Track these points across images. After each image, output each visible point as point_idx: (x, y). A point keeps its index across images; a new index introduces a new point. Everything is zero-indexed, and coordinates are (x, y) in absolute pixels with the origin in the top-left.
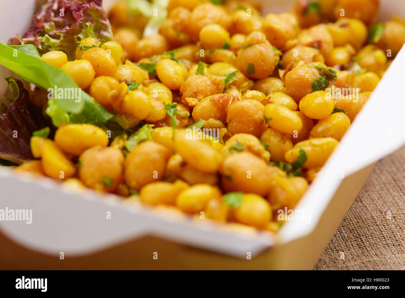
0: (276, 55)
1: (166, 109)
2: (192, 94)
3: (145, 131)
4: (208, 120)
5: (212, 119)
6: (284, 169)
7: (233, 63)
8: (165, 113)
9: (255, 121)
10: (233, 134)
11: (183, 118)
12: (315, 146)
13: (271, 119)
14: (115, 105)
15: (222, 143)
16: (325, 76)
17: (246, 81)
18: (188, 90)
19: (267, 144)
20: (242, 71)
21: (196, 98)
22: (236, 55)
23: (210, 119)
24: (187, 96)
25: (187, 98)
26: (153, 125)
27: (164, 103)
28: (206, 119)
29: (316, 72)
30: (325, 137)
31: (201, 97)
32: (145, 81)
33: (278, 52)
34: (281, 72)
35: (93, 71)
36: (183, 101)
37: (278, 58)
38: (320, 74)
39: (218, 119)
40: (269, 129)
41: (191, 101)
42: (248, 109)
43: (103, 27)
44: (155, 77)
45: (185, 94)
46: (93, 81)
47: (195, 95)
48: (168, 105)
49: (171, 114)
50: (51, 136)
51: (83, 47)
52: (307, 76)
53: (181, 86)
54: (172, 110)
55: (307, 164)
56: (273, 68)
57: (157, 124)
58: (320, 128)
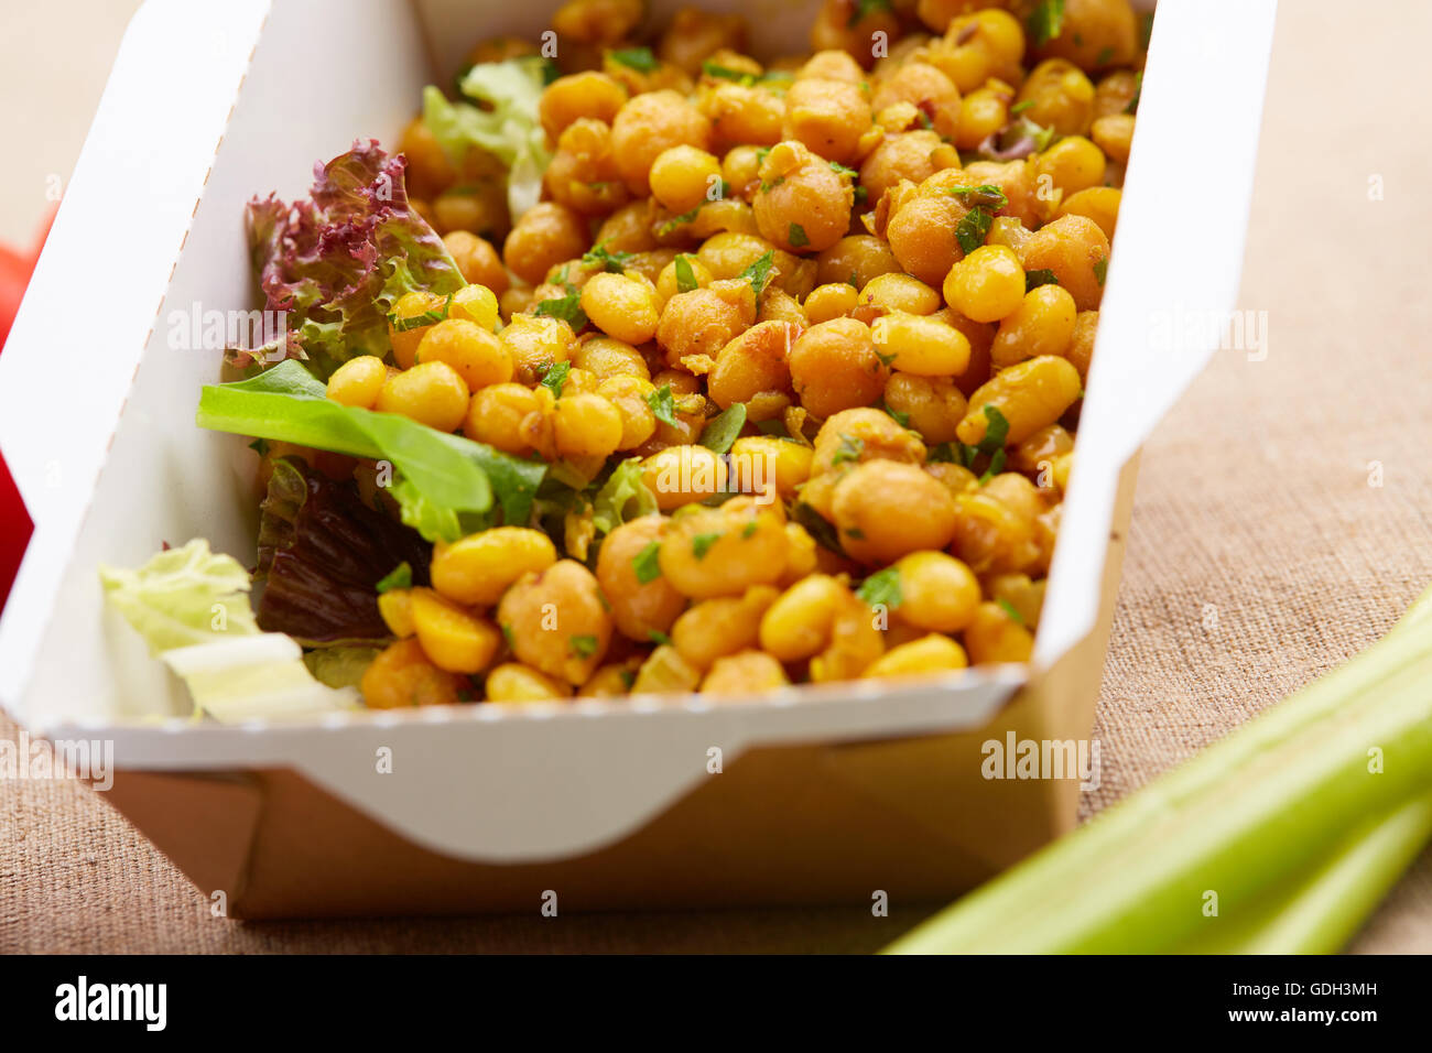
0: (843, 184)
1: (651, 408)
2: (691, 345)
3: (627, 479)
4: (753, 400)
5: (760, 393)
6: (964, 463)
7: (752, 228)
8: (653, 419)
9: (860, 370)
10: (824, 419)
11: (693, 415)
12: (1014, 388)
13: (895, 356)
14: (542, 445)
15: (804, 445)
16: (979, 208)
17: (797, 265)
18: (677, 337)
19: (904, 414)
20: (778, 245)
21: (703, 352)
22: (750, 205)
23: (756, 397)
24: (681, 354)
25: (683, 360)
26: (639, 458)
27: (643, 398)
28: (746, 399)
29: (954, 202)
30: (1029, 358)
31: (716, 347)
32: (571, 347)
33: (847, 173)
34: (869, 220)
35: (462, 382)
36: (673, 366)
37: (850, 188)
38: (967, 206)
39: (773, 388)
40: (895, 374)
41: (697, 363)
42: (837, 351)
43: (429, 253)
44: (586, 327)
45: (674, 349)
46: (470, 407)
47: (699, 347)
48: (653, 398)
49: (667, 417)
50: (421, 579)
51: (403, 323)
52: (939, 223)
53: (656, 330)
54: (665, 405)
55: (1012, 437)
56: (848, 215)
57: (646, 450)
58: (1010, 339)
